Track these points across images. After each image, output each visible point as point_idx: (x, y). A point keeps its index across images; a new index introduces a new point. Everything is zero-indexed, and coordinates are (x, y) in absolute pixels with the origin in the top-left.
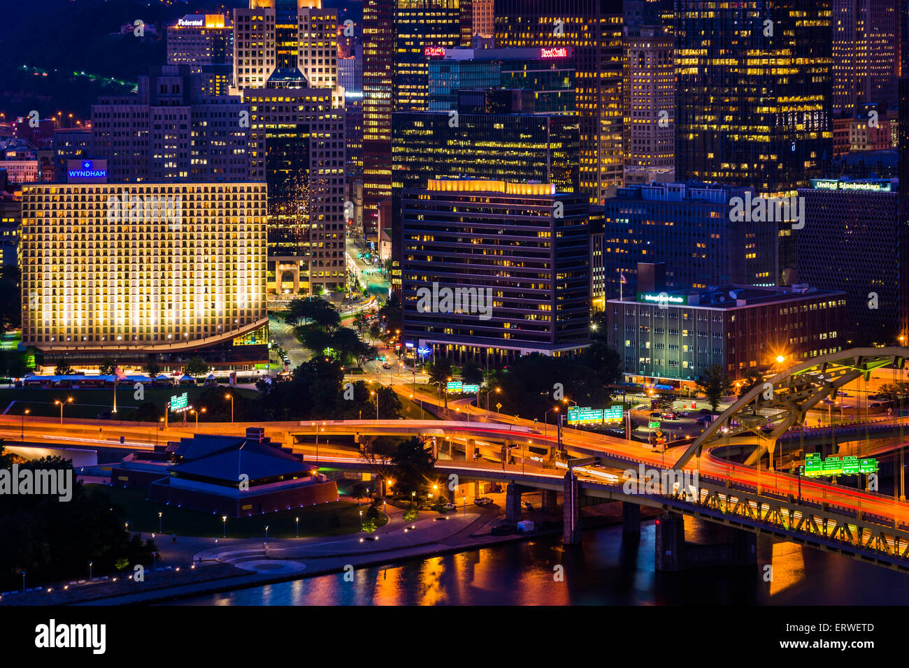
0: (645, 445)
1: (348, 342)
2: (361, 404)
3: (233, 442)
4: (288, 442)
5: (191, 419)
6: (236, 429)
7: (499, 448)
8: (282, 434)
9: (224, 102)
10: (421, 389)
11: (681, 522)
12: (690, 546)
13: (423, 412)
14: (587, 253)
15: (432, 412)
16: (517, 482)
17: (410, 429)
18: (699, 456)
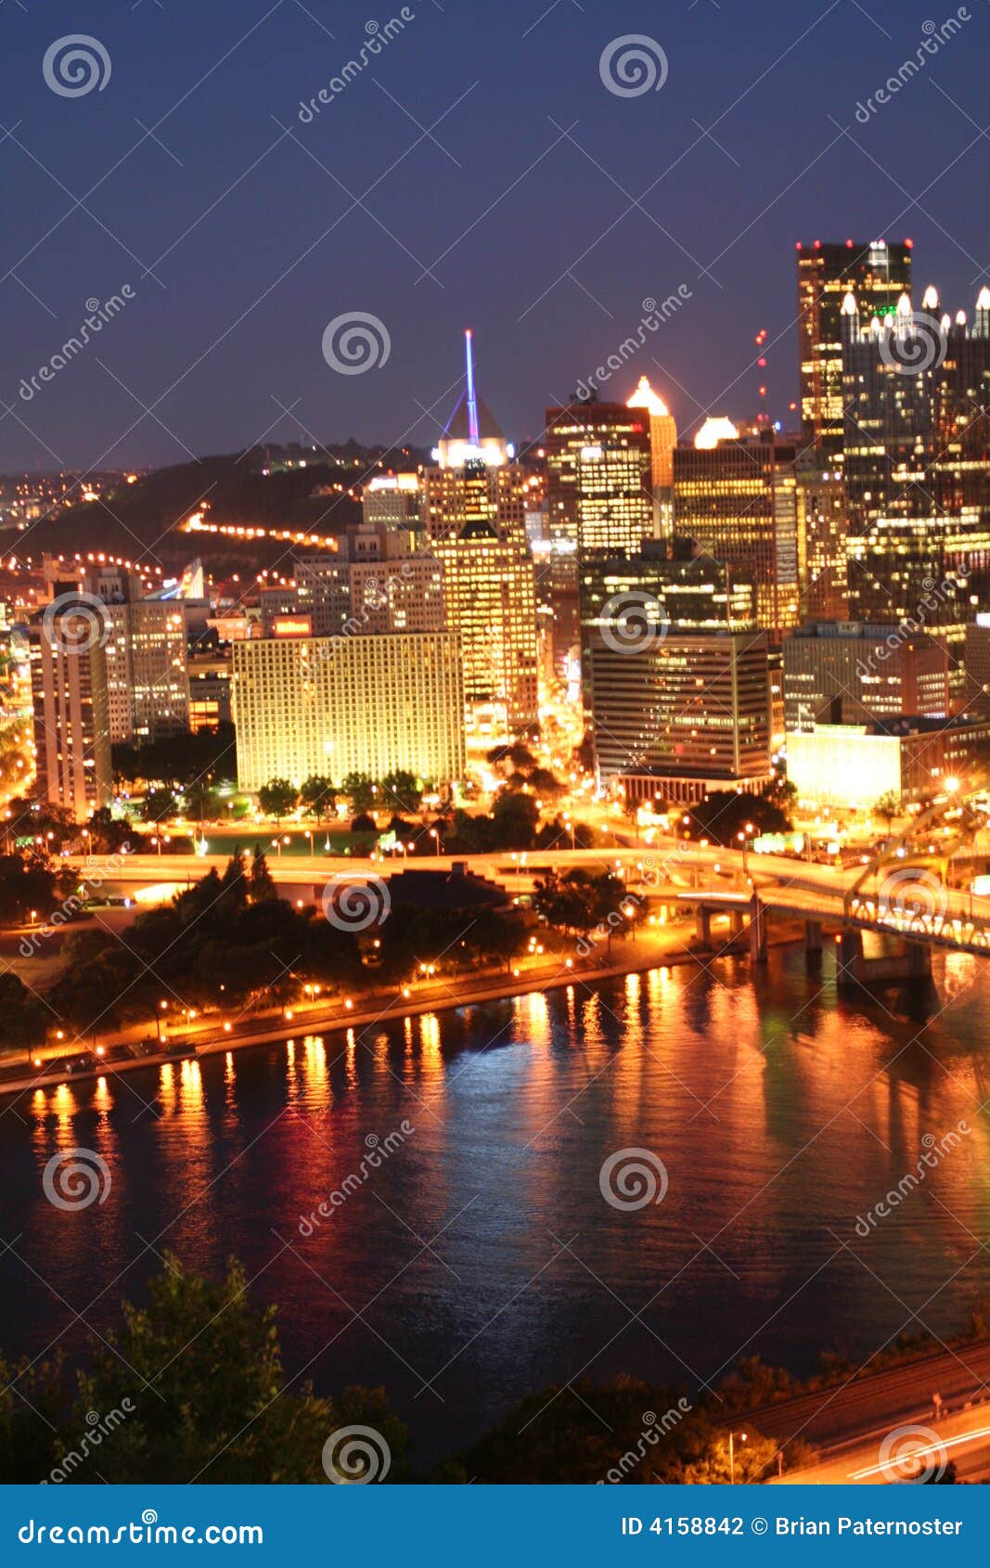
0: (824, 867)
1: (544, 780)
2: (555, 836)
3: (439, 875)
4: (491, 874)
5: (400, 855)
6: (442, 863)
7: (688, 874)
8: (484, 866)
9: (418, 558)
10: (615, 821)
11: (859, 938)
12: (871, 961)
13: (616, 843)
14: (766, 690)
15: (624, 843)
16: (705, 904)
17: (603, 859)
18: (876, 874)
